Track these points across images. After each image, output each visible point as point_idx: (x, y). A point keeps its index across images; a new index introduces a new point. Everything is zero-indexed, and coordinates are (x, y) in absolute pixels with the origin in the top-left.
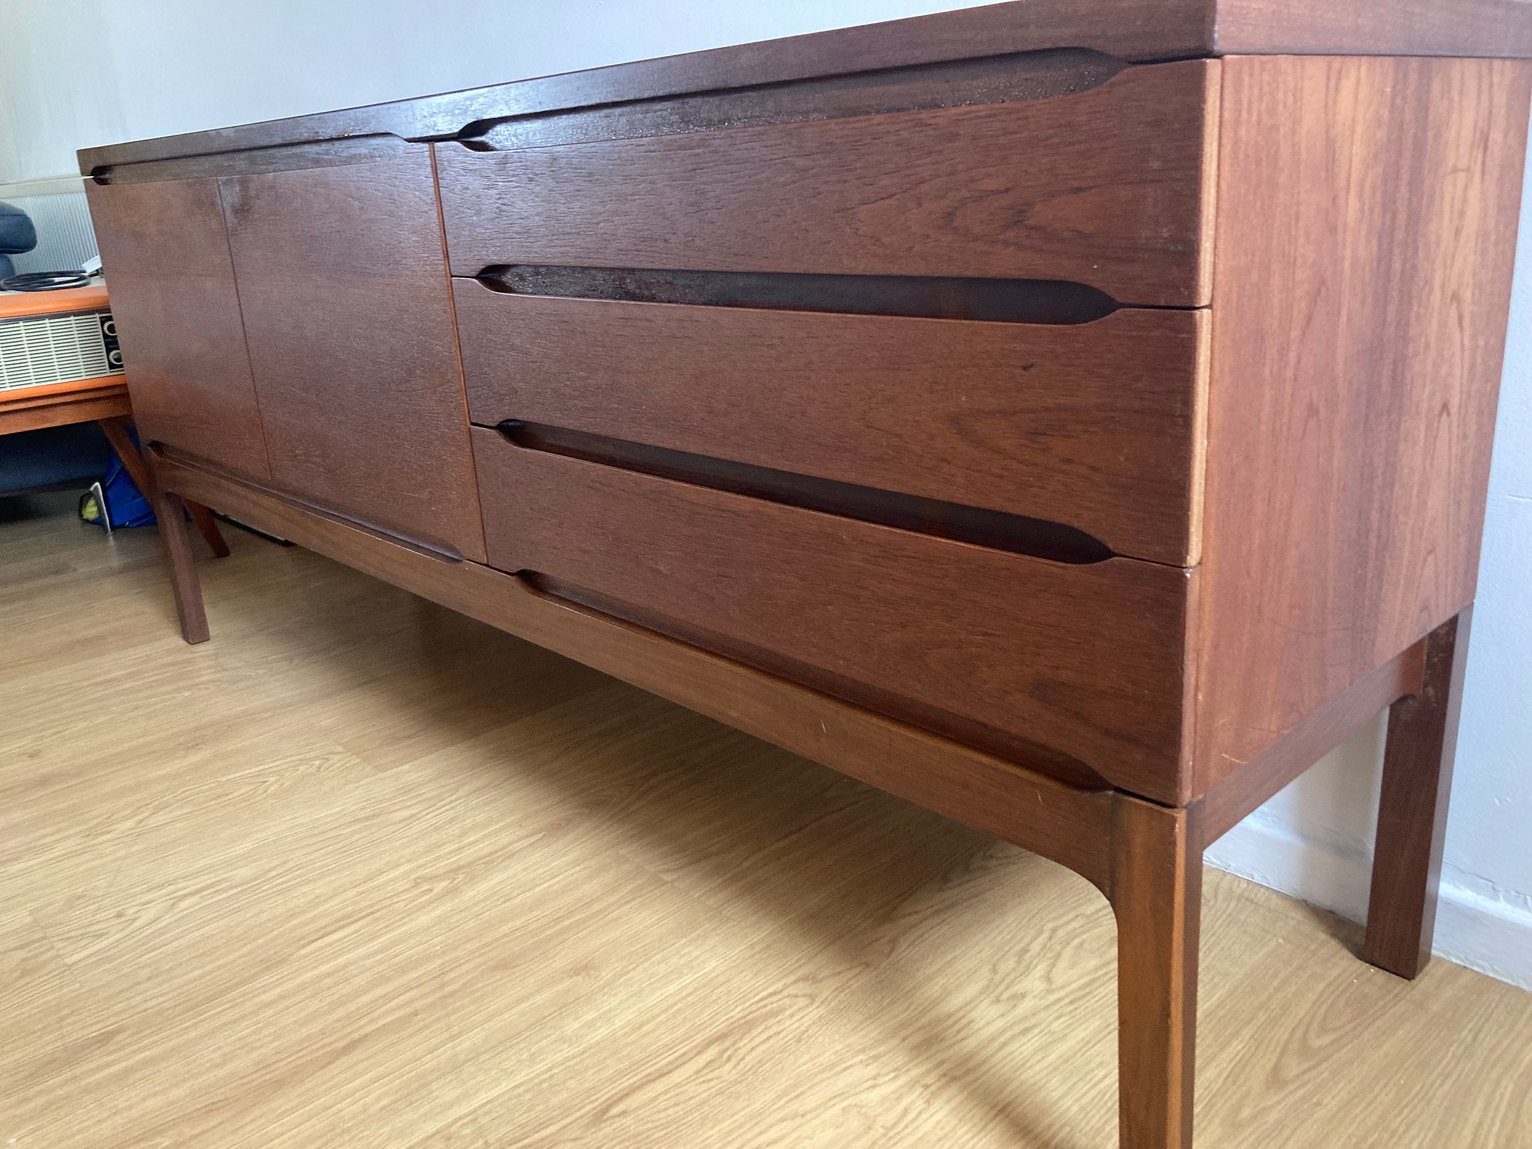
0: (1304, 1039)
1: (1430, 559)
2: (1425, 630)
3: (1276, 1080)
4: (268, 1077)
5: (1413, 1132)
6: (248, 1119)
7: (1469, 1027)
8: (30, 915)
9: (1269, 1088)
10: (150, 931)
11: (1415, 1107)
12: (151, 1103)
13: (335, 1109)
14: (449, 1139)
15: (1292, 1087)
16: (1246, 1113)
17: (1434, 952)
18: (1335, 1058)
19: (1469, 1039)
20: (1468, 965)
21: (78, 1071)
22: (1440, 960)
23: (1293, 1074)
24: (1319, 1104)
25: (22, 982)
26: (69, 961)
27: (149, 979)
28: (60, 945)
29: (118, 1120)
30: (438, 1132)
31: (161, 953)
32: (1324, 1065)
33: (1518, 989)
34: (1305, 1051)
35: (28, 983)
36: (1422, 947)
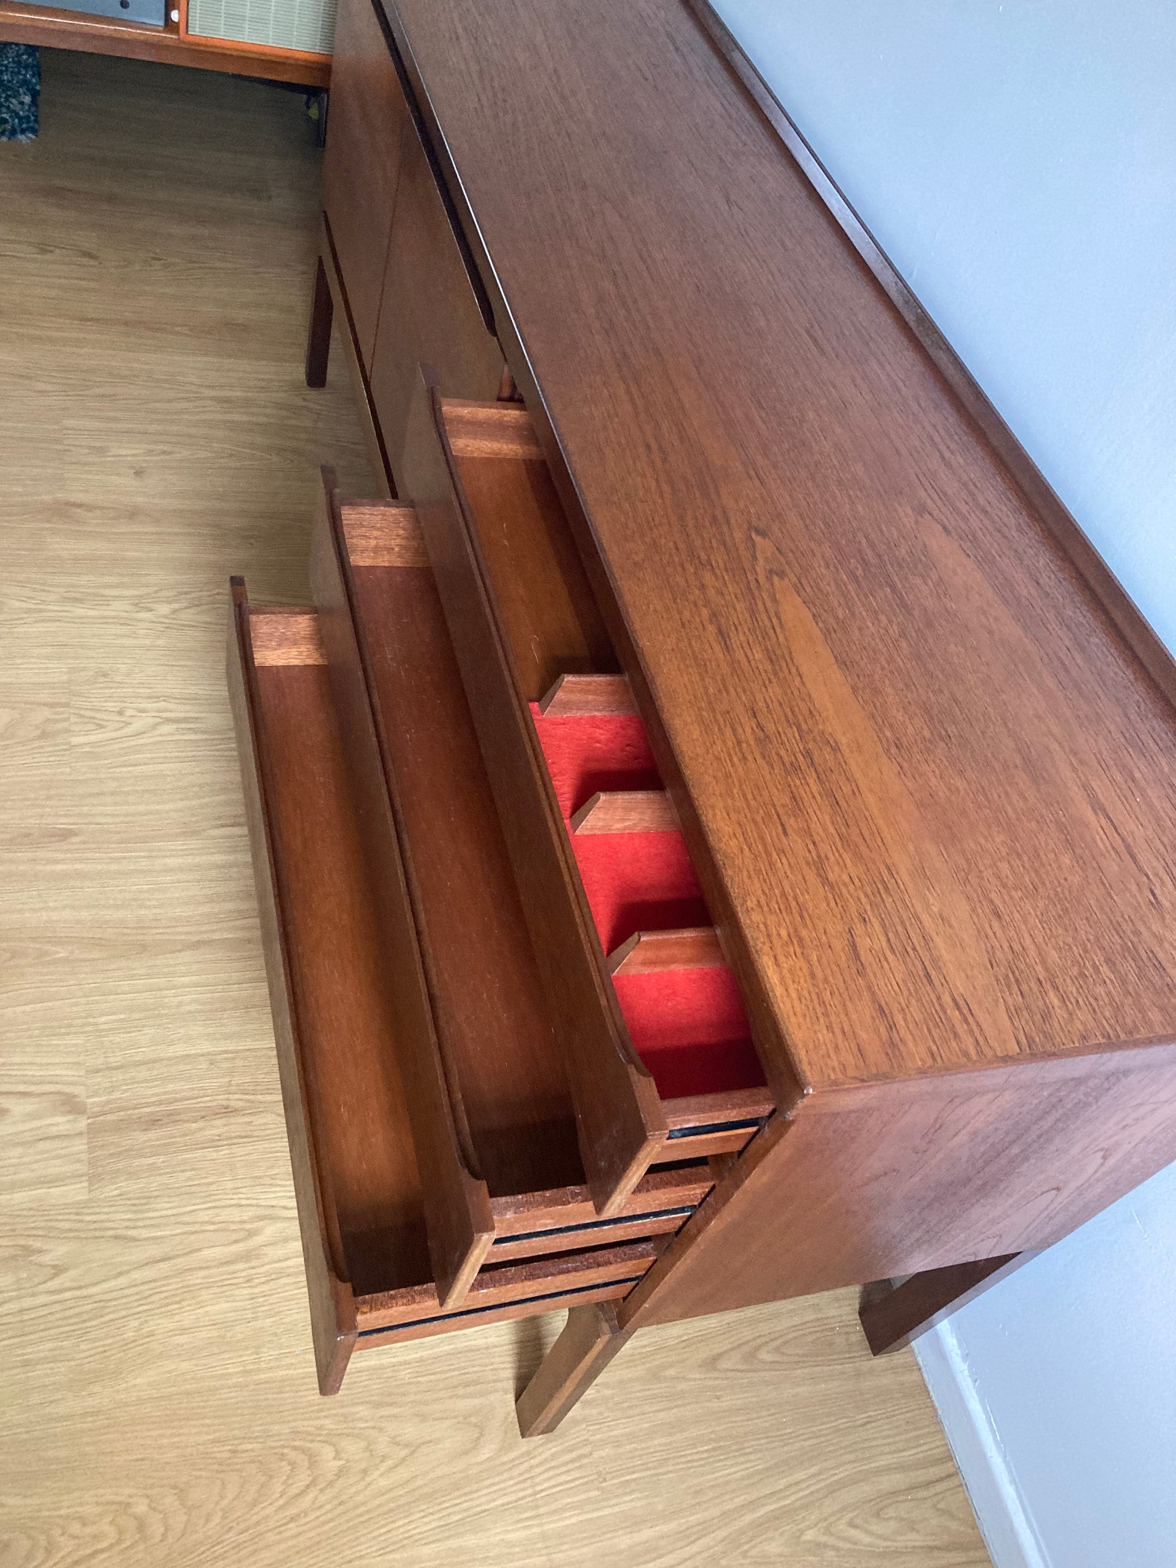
0: (758, 1348)
1: (1054, 1192)
2: (976, 1256)
3: (711, 1363)
4: (139, 937)
5: (752, 1457)
6: (113, 966)
7: (870, 1413)
8: (68, 672)
9: (700, 1366)
10: (133, 743)
11: (773, 1442)
12: (67, 914)
13: (164, 992)
14: (211, 1064)
15: (716, 1374)
16: (671, 1372)
17: (913, 1343)
18: (763, 1374)
19: (860, 1422)
20: (923, 1370)
21: (40, 854)
22: (912, 1351)
23: (725, 1366)
24: (718, 1398)
25: (37, 744)
26: (75, 740)
27: (112, 794)
28: (73, 719)
29: (44, 915)
30: (209, 1054)
31: (129, 772)
32: (749, 1375)
33: (935, 1410)
34: (751, 1356)
35: (42, 747)
36: (911, 1334)
